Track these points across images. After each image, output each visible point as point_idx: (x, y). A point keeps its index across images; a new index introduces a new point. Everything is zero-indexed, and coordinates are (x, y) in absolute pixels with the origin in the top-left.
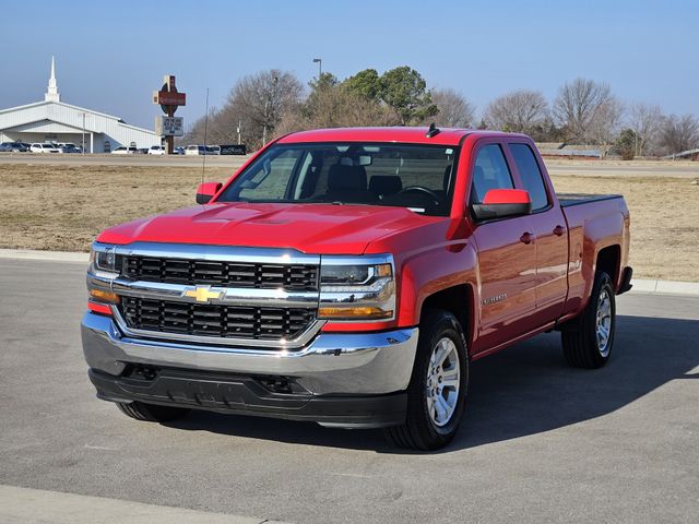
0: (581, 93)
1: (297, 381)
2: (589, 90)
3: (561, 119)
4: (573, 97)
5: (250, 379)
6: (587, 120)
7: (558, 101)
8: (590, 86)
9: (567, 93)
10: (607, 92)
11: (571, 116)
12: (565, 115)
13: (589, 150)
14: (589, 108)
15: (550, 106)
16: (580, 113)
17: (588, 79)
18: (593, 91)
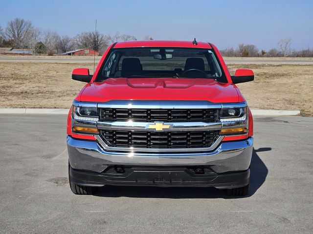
0: (18, 25)
1: (212, 167)
2: (22, 23)
3: (9, 36)
4: (15, 27)
5: (186, 169)
6: (22, 37)
7: (7, 28)
8: (22, 21)
9: (12, 25)
10: (30, 25)
11: (14, 35)
12: (11, 35)
13: (26, 51)
14: (22, 32)
15: (4, 31)
16: (18, 34)
17: (21, 19)
18: (24, 24)
